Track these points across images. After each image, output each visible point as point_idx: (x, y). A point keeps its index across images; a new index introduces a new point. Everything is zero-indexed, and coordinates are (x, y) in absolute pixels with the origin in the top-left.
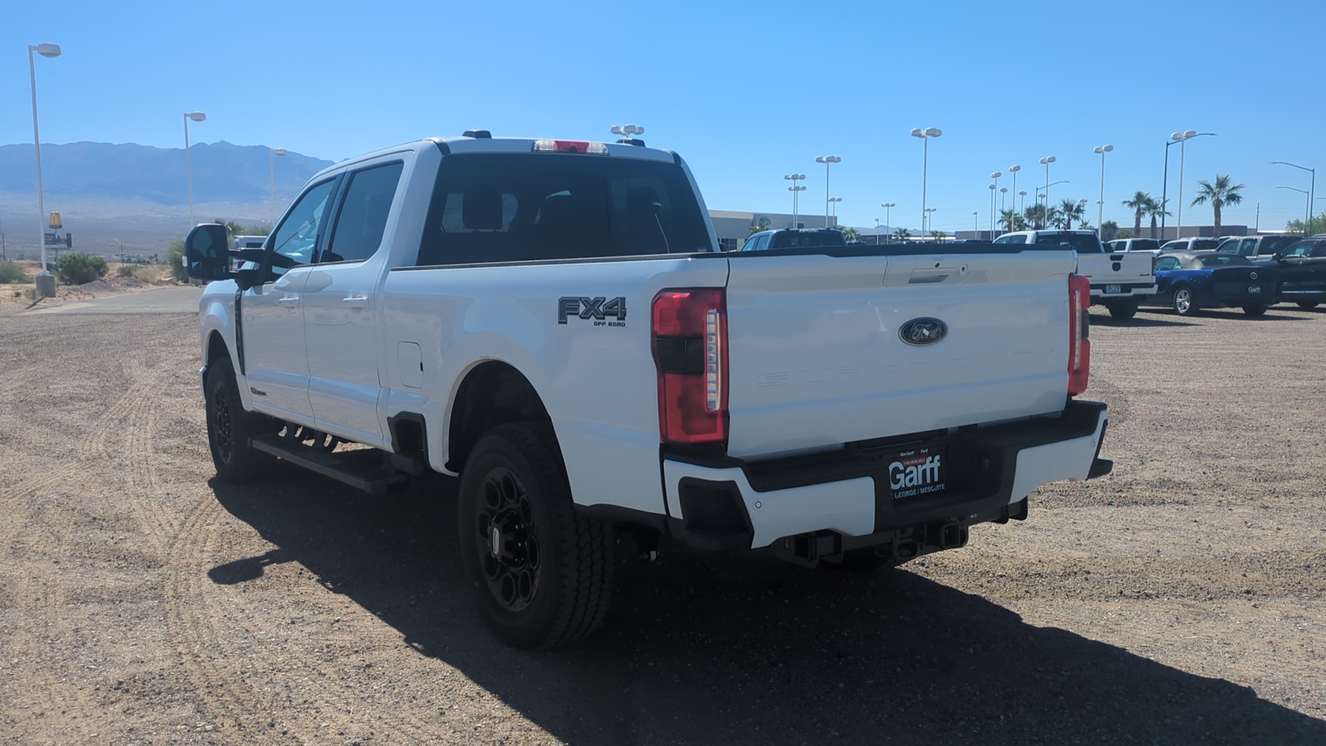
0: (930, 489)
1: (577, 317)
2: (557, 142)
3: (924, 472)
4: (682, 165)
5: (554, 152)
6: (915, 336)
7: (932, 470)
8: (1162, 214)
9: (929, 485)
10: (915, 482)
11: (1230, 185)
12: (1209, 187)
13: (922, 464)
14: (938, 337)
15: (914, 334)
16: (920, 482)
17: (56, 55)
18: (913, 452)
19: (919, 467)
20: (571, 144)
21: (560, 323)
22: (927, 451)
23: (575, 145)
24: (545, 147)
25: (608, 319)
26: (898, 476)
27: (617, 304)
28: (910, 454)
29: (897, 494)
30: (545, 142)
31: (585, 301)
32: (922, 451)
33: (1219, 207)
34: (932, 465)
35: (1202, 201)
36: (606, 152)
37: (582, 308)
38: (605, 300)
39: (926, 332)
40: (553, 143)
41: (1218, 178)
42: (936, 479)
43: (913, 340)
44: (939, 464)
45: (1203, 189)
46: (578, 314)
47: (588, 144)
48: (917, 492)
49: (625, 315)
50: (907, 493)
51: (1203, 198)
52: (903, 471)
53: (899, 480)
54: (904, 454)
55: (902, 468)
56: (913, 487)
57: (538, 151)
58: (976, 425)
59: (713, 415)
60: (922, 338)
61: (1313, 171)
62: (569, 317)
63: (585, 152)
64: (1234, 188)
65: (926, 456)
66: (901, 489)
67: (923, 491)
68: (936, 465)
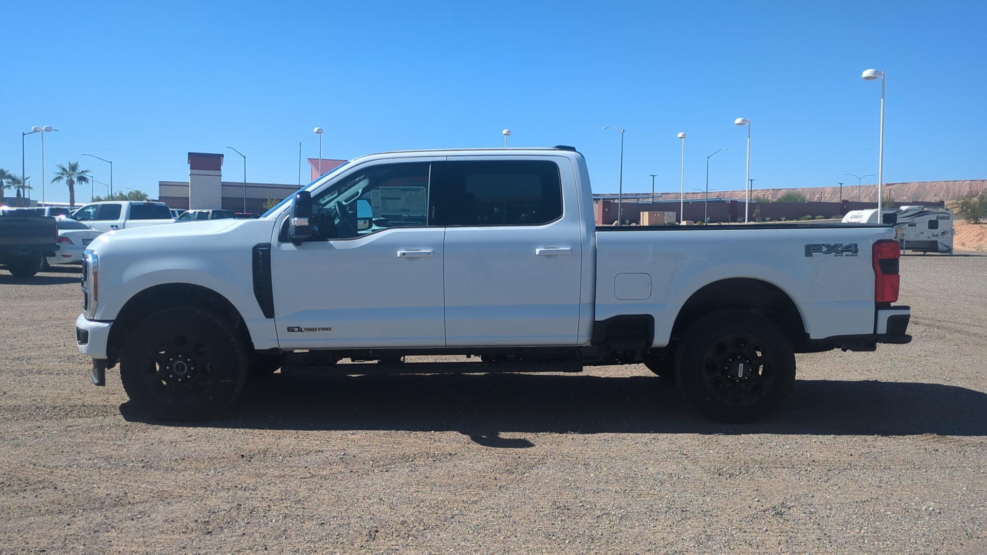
1: (821, 253)
8: (23, 187)
11: (79, 170)
12: (64, 169)
21: (806, 256)
25: (844, 253)
27: (851, 246)
31: (828, 246)
33: (73, 185)
35: (59, 179)
37: (824, 249)
38: (842, 245)
41: (70, 164)
45: (60, 171)
46: (821, 252)
49: (857, 251)
51: (60, 177)
61: (111, 163)
62: (813, 253)
64: (82, 172)
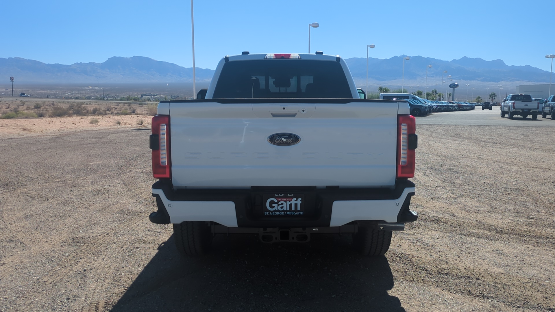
0: (293, 213)
2: (275, 55)
3: (291, 205)
4: (340, 62)
5: (274, 59)
6: (277, 141)
7: (296, 205)
9: (293, 211)
10: (284, 209)
13: (289, 201)
14: (293, 142)
15: (276, 140)
16: (288, 209)
17: (318, 27)
18: (283, 195)
19: (288, 202)
20: (282, 55)
22: (292, 195)
23: (283, 55)
24: (271, 57)
26: (273, 205)
28: (281, 195)
29: (272, 213)
30: (270, 55)
32: (289, 195)
34: (296, 202)
36: (300, 58)
39: (284, 140)
40: (274, 55)
42: (299, 209)
43: (276, 143)
44: (301, 202)
47: (290, 55)
48: (284, 214)
50: (278, 213)
52: (277, 203)
53: (274, 206)
54: (277, 195)
55: (276, 201)
56: (283, 211)
57: (267, 59)
58: (338, 187)
59: (165, 167)
60: (282, 142)
63: (289, 58)
65: (293, 197)
66: (275, 211)
67: (288, 213)
68: (299, 202)
